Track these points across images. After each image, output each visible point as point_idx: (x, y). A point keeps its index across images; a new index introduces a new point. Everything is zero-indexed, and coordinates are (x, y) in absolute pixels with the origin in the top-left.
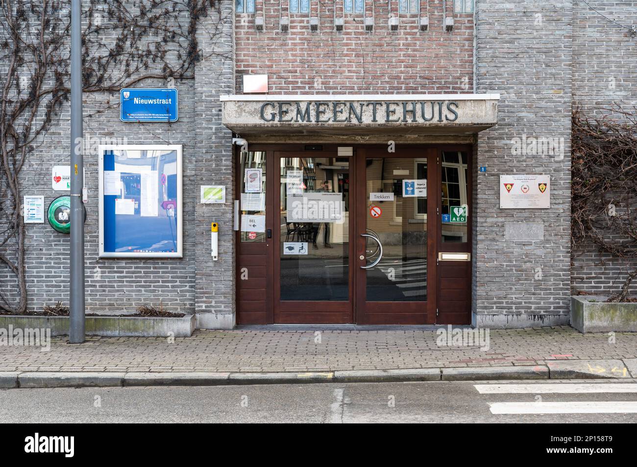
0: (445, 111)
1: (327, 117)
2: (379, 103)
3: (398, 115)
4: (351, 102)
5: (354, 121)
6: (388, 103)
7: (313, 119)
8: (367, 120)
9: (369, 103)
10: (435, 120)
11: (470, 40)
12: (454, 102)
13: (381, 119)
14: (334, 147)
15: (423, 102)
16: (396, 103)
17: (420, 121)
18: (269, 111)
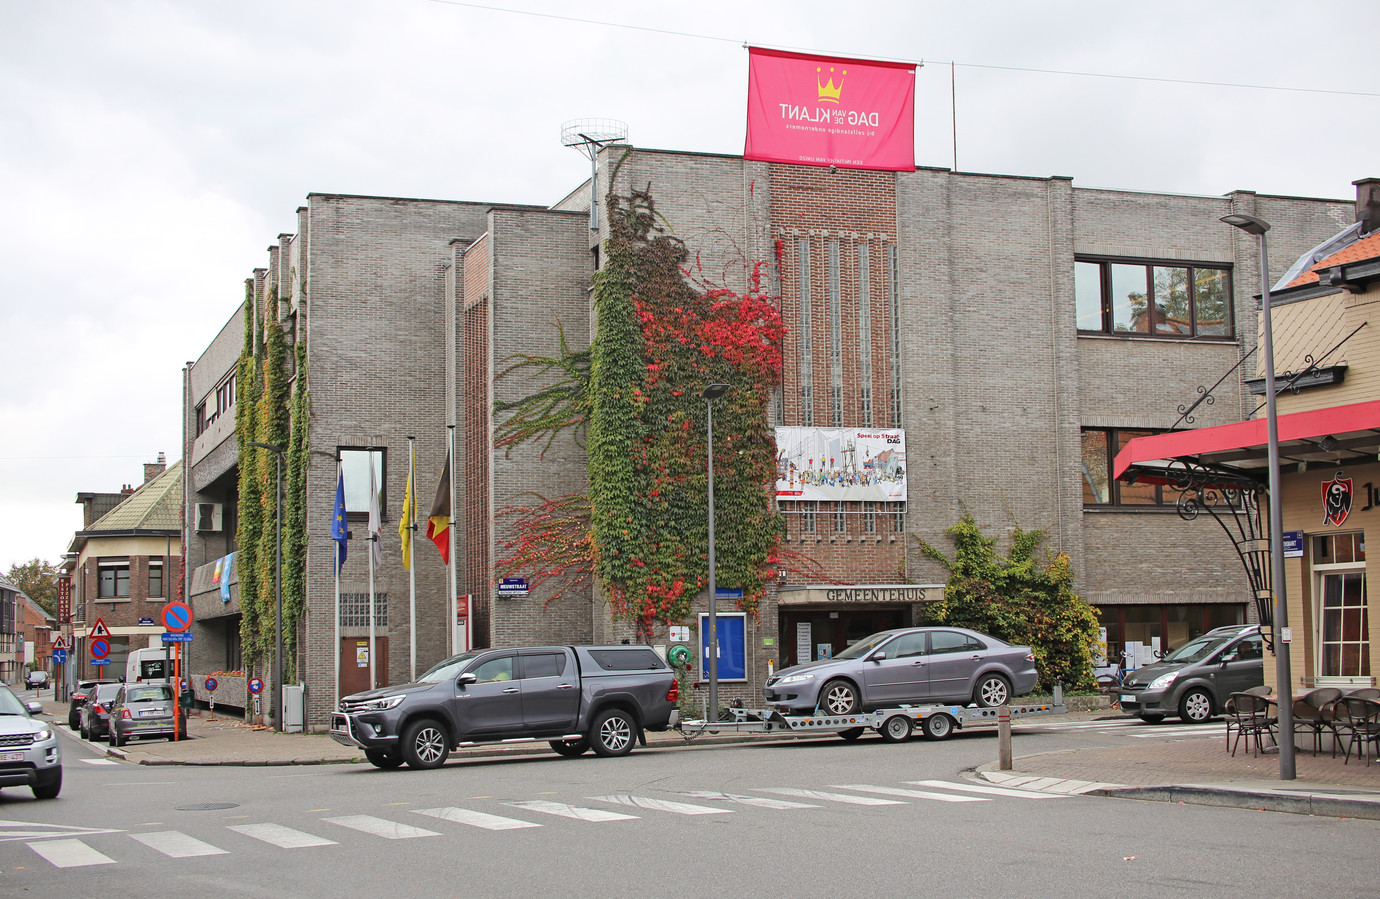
0: (919, 594)
1: (861, 597)
2: (886, 589)
3: (895, 596)
4: (872, 590)
5: (875, 600)
6: (891, 590)
7: (854, 599)
8: (881, 599)
9: (882, 589)
10: (914, 599)
11: (903, 548)
12: (923, 589)
13: (888, 599)
14: (828, 613)
15: (907, 589)
16: (894, 589)
17: (907, 599)
18: (831, 594)
